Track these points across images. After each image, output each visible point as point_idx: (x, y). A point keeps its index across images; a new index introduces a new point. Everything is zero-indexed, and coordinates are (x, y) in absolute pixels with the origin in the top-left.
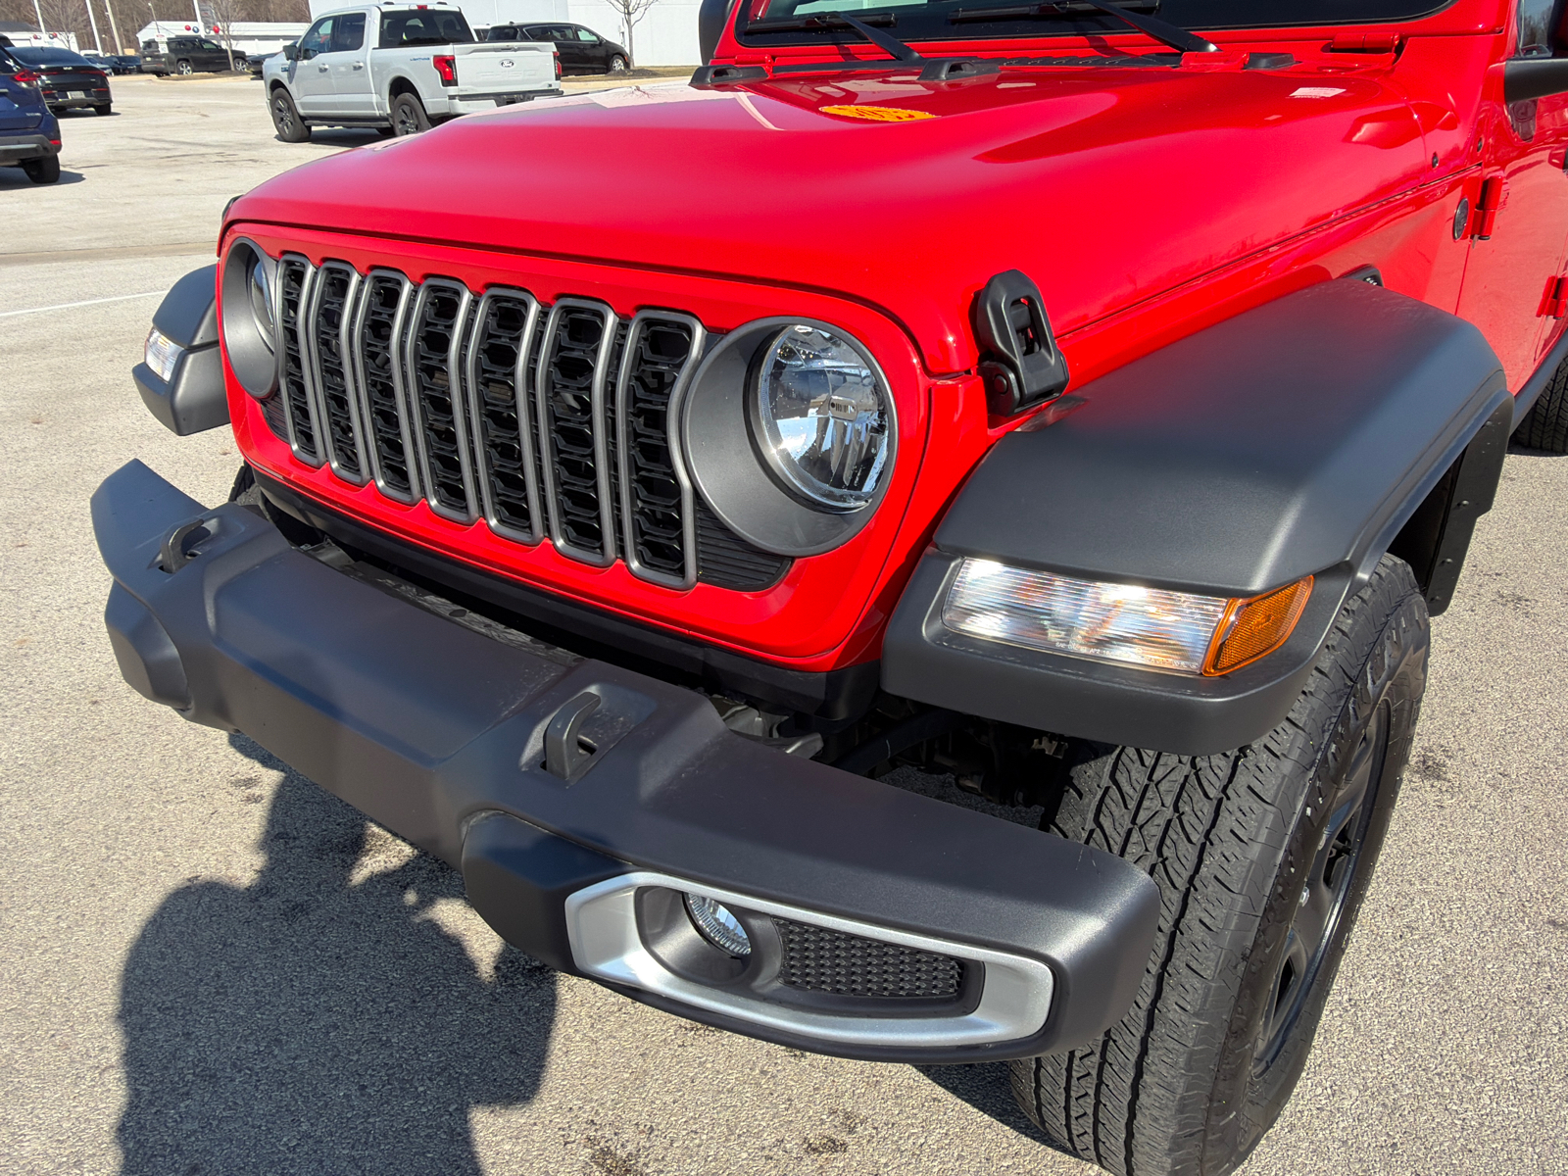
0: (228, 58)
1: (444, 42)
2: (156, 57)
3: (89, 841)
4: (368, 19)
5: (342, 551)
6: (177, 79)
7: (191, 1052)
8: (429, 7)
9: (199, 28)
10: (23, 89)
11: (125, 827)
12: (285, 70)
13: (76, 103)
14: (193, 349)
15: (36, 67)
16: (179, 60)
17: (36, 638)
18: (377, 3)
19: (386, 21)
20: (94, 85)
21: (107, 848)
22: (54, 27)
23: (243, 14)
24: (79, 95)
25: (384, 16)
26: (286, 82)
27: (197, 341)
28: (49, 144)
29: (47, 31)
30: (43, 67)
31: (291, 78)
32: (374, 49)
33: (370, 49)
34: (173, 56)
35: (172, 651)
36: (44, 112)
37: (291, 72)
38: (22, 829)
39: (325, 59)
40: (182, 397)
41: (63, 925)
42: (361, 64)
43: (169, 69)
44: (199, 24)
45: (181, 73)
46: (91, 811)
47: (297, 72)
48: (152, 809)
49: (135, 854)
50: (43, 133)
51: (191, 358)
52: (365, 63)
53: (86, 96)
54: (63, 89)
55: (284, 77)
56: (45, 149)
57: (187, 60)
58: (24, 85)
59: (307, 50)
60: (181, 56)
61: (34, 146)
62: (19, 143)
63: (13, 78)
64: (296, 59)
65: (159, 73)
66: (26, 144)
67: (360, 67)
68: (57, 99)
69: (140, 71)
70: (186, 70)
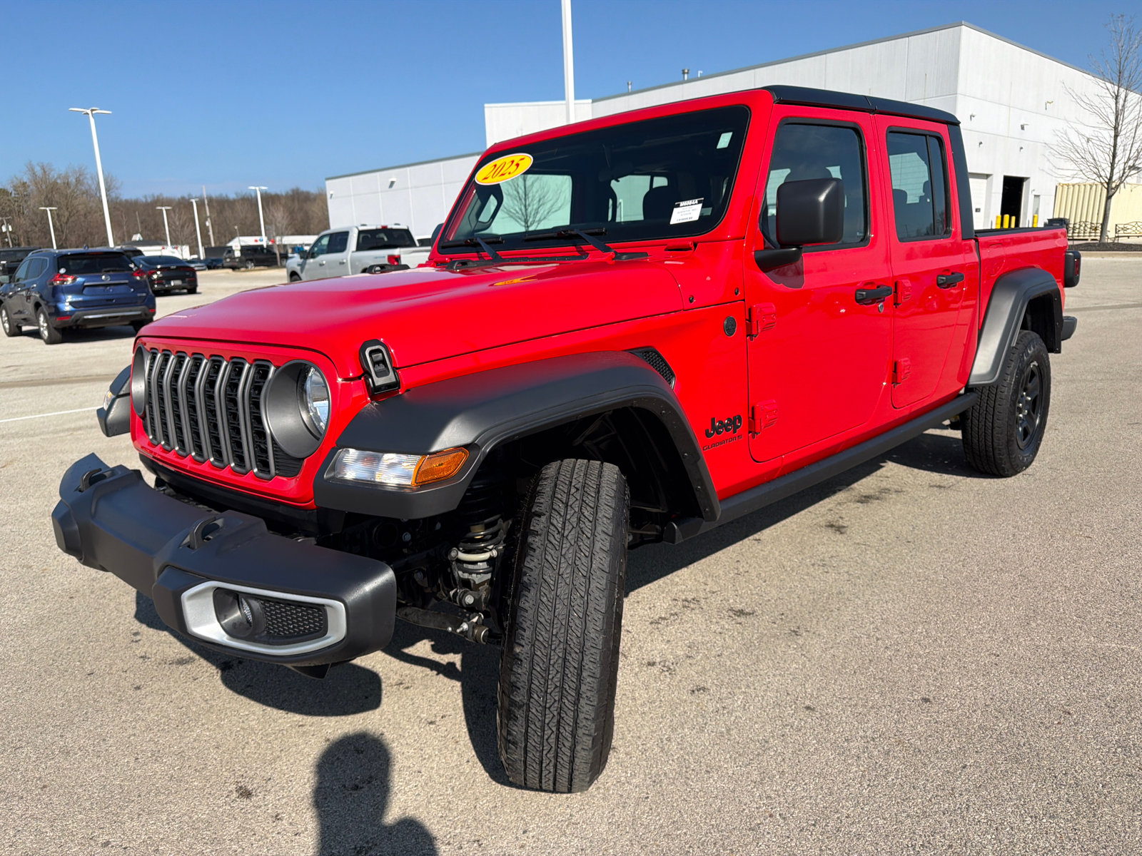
0: (276, 258)
1: (395, 247)
2: (233, 258)
3: (45, 657)
4: (350, 234)
5: (172, 490)
6: (244, 271)
7: (61, 743)
8: (389, 227)
9: (263, 241)
10: (138, 281)
11: (65, 652)
12: (299, 265)
13: (176, 287)
14: (118, 396)
15: (154, 267)
16: (247, 260)
17: (52, 568)
18: (355, 225)
19: (361, 236)
20: (188, 276)
21: (53, 660)
22: (176, 242)
23: (293, 230)
24: (178, 282)
25: (360, 232)
26: (299, 272)
27: (122, 393)
28: (148, 311)
29: (171, 244)
30: (159, 267)
31: (302, 270)
32: (353, 252)
33: (350, 253)
34: (243, 258)
35: (76, 527)
36: (148, 293)
37: (302, 266)
38: (15, 651)
39: (323, 258)
40: (112, 418)
41: (20, 691)
42: (345, 261)
43: (239, 265)
44: (264, 238)
45: (247, 267)
46: (51, 645)
47: (307, 266)
48: (82, 644)
49: (66, 663)
50: (145, 305)
51: (118, 400)
52: (347, 261)
53: (183, 283)
54: (169, 280)
55: (298, 269)
56: (146, 314)
57: (251, 260)
58: (138, 278)
59: (313, 254)
60: (248, 257)
61: (139, 313)
62: (131, 311)
63: (132, 275)
64: (307, 258)
65: (234, 268)
66: (134, 312)
67: (343, 263)
68: (164, 285)
69: (223, 267)
70: (251, 266)
